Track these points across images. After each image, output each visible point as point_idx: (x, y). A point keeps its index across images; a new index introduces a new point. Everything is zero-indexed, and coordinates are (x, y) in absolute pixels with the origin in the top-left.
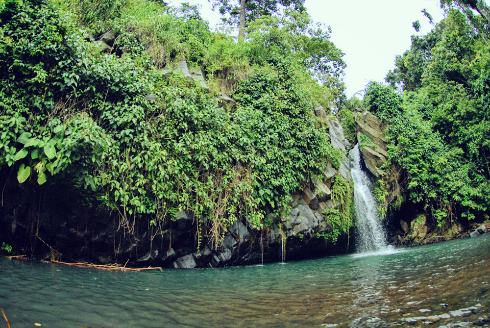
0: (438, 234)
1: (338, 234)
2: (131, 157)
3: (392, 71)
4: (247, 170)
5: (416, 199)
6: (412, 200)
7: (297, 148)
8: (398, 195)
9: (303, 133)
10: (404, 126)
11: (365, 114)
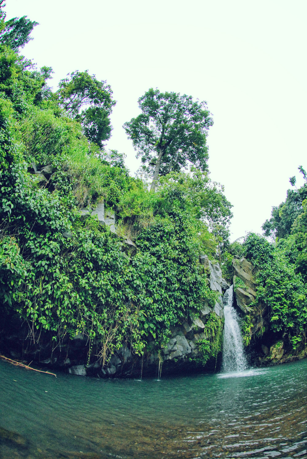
0: (293, 355)
1: (208, 359)
2: (44, 284)
3: (269, 221)
4: (137, 308)
5: (277, 329)
6: (273, 330)
7: (181, 291)
8: (262, 327)
9: (187, 279)
10: (272, 271)
11: (242, 260)
